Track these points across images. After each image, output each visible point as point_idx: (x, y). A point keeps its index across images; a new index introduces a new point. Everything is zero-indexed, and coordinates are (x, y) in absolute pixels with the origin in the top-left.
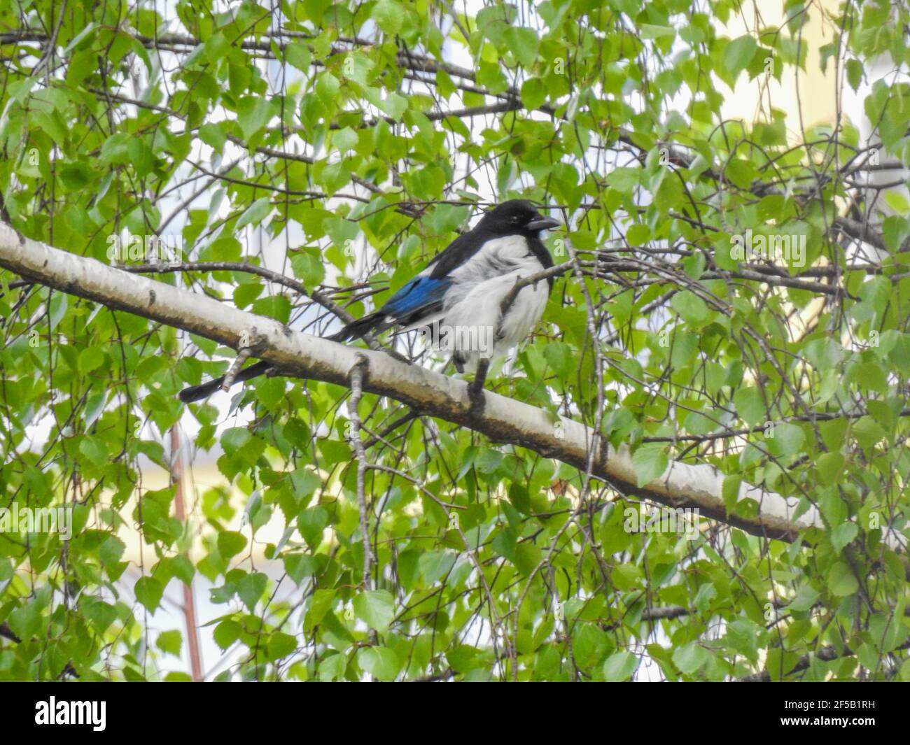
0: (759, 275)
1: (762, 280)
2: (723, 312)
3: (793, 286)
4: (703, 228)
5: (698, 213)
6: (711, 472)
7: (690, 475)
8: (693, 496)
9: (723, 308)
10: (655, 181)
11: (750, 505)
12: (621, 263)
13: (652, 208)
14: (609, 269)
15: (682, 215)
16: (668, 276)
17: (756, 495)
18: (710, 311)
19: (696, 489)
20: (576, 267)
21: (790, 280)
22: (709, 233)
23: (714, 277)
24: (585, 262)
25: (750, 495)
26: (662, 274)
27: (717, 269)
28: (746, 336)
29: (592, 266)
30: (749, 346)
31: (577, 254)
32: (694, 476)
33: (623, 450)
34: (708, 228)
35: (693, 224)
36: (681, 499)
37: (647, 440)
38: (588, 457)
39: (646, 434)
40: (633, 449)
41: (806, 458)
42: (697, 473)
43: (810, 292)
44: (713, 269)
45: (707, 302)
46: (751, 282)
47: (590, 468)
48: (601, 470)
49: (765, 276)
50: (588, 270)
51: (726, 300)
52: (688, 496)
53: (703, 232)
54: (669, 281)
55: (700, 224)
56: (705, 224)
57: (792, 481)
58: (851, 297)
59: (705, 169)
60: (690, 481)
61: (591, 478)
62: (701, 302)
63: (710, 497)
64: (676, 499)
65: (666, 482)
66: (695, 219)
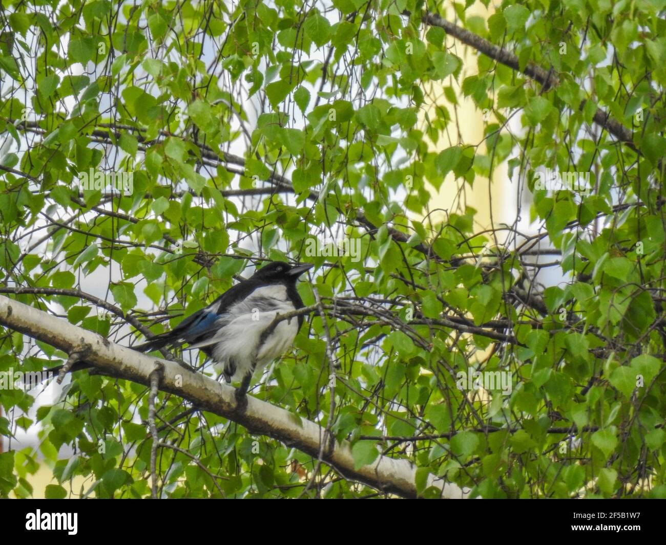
0: (453, 324)
1: (455, 327)
2: (424, 348)
3: (477, 333)
4: (415, 287)
5: (411, 275)
6: (408, 465)
7: (393, 467)
8: (394, 482)
9: (426, 345)
10: (382, 250)
11: (434, 492)
12: (353, 308)
13: (379, 270)
14: (343, 312)
15: (399, 276)
16: (386, 320)
17: (440, 484)
18: (416, 347)
19: (397, 477)
20: (320, 308)
21: (475, 329)
22: (418, 290)
23: (420, 323)
24: (327, 305)
25: (436, 484)
26: (383, 318)
27: (423, 317)
28: (441, 367)
29: (332, 309)
30: (443, 375)
31: (322, 299)
32: (396, 467)
33: (345, 444)
34: (418, 287)
35: (407, 283)
36: (386, 483)
37: (363, 438)
38: (320, 448)
39: (363, 433)
40: (352, 445)
41: (477, 459)
42: (398, 465)
43: (489, 339)
44: (420, 317)
45: (414, 340)
46: (446, 328)
47: (321, 455)
48: (328, 457)
49: (457, 324)
50: (329, 311)
51: (428, 340)
52: (390, 482)
53: (414, 289)
54: (387, 324)
55: (412, 284)
56: (416, 284)
57: (468, 474)
58: (519, 344)
59: (418, 243)
60: (393, 470)
61: (321, 463)
62: (410, 340)
63: (407, 483)
64: (383, 483)
65: (376, 469)
66: (409, 280)
